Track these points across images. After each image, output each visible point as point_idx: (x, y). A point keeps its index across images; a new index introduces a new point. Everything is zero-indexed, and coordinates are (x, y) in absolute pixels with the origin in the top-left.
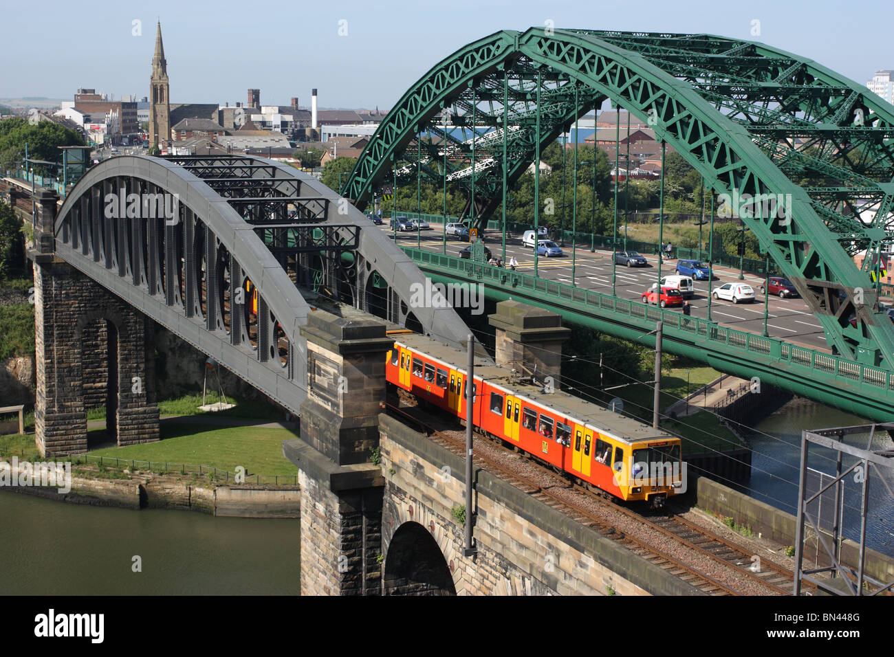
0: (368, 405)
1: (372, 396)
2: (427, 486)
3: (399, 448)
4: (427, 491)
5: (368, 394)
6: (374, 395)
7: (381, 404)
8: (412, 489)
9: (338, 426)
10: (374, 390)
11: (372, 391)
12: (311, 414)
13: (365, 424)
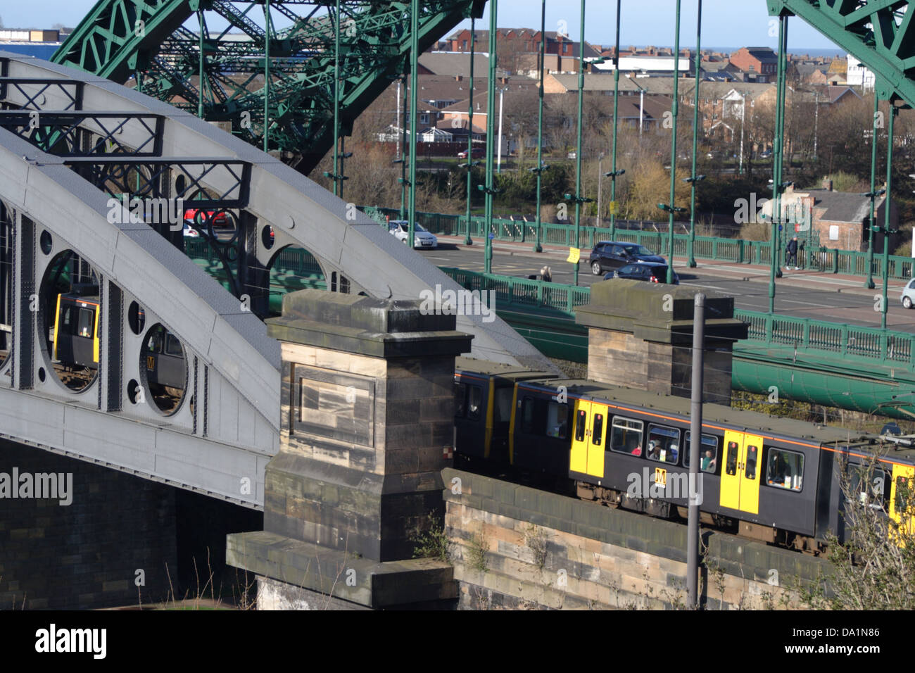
0: (426, 452)
1: (432, 437)
2: (575, 581)
3: (499, 523)
4: (577, 589)
5: (425, 432)
6: (435, 435)
7: (445, 451)
8: (540, 591)
9: (378, 490)
10: (435, 424)
11: (432, 428)
12: (297, 479)
13: (422, 487)
